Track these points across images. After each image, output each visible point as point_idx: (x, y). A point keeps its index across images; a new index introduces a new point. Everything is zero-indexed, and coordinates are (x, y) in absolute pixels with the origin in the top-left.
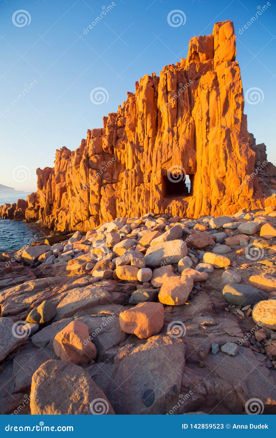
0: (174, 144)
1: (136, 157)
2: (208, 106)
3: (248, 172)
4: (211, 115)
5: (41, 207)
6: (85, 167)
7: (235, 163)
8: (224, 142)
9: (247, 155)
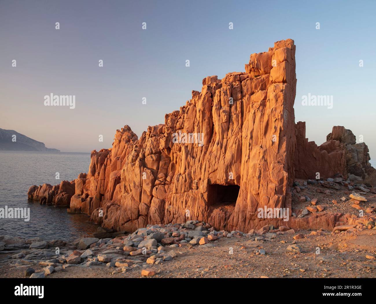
0: (221, 156)
1: (189, 164)
2: (253, 125)
3: (276, 193)
4: (254, 135)
5: (90, 196)
6: (140, 165)
7: (267, 183)
8: (261, 161)
9: (278, 176)
